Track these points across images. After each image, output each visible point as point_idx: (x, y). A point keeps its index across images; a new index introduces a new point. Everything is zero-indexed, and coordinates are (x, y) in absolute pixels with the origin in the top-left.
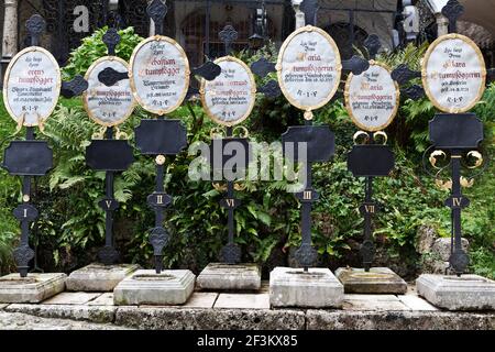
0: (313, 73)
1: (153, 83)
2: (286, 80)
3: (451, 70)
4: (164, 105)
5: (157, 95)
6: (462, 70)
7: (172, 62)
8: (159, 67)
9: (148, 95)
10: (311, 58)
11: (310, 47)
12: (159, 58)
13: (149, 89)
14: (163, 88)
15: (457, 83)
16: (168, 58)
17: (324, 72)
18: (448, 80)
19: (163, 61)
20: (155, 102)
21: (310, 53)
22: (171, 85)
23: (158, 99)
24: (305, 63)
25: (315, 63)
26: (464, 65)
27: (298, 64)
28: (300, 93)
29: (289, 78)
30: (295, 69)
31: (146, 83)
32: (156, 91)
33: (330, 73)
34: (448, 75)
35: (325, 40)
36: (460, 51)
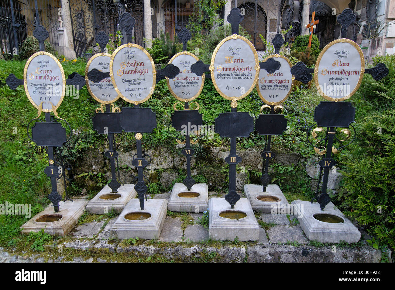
0: (238, 72)
1: (129, 81)
2: (218, 78)
3: (338, 68)
4: (138, 97)
5: (133, 89)
6: (347, 68)
7: (142, 64)
8: (132, 68)
9: (126, 90)
10: (236, 61)
11: (236, 52)
12: (132, 61)
13: (126, 85)
14: (136, 84)
15: (341, 79)
16: (139, 61)
17: (246, 72)
18: (335, 76)
19: (135, 64)
20: (131, 95)
21: (236, 57)
22: (143, 82)
23: (134, 93)
24: (232, 65)
25: (239, 65)
26: (348, 65)
27: (226, 66)
28: (228, 87)
29: (219, 76)
30: (224, 69)
31: (124, 81)
32: (132, 87)
33: (251, 72)
34: (335, 73)
35: (247, 46)
36: (347, 53)
